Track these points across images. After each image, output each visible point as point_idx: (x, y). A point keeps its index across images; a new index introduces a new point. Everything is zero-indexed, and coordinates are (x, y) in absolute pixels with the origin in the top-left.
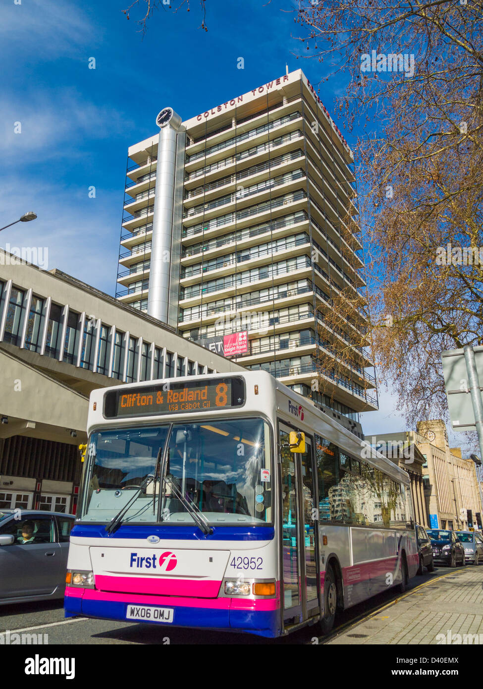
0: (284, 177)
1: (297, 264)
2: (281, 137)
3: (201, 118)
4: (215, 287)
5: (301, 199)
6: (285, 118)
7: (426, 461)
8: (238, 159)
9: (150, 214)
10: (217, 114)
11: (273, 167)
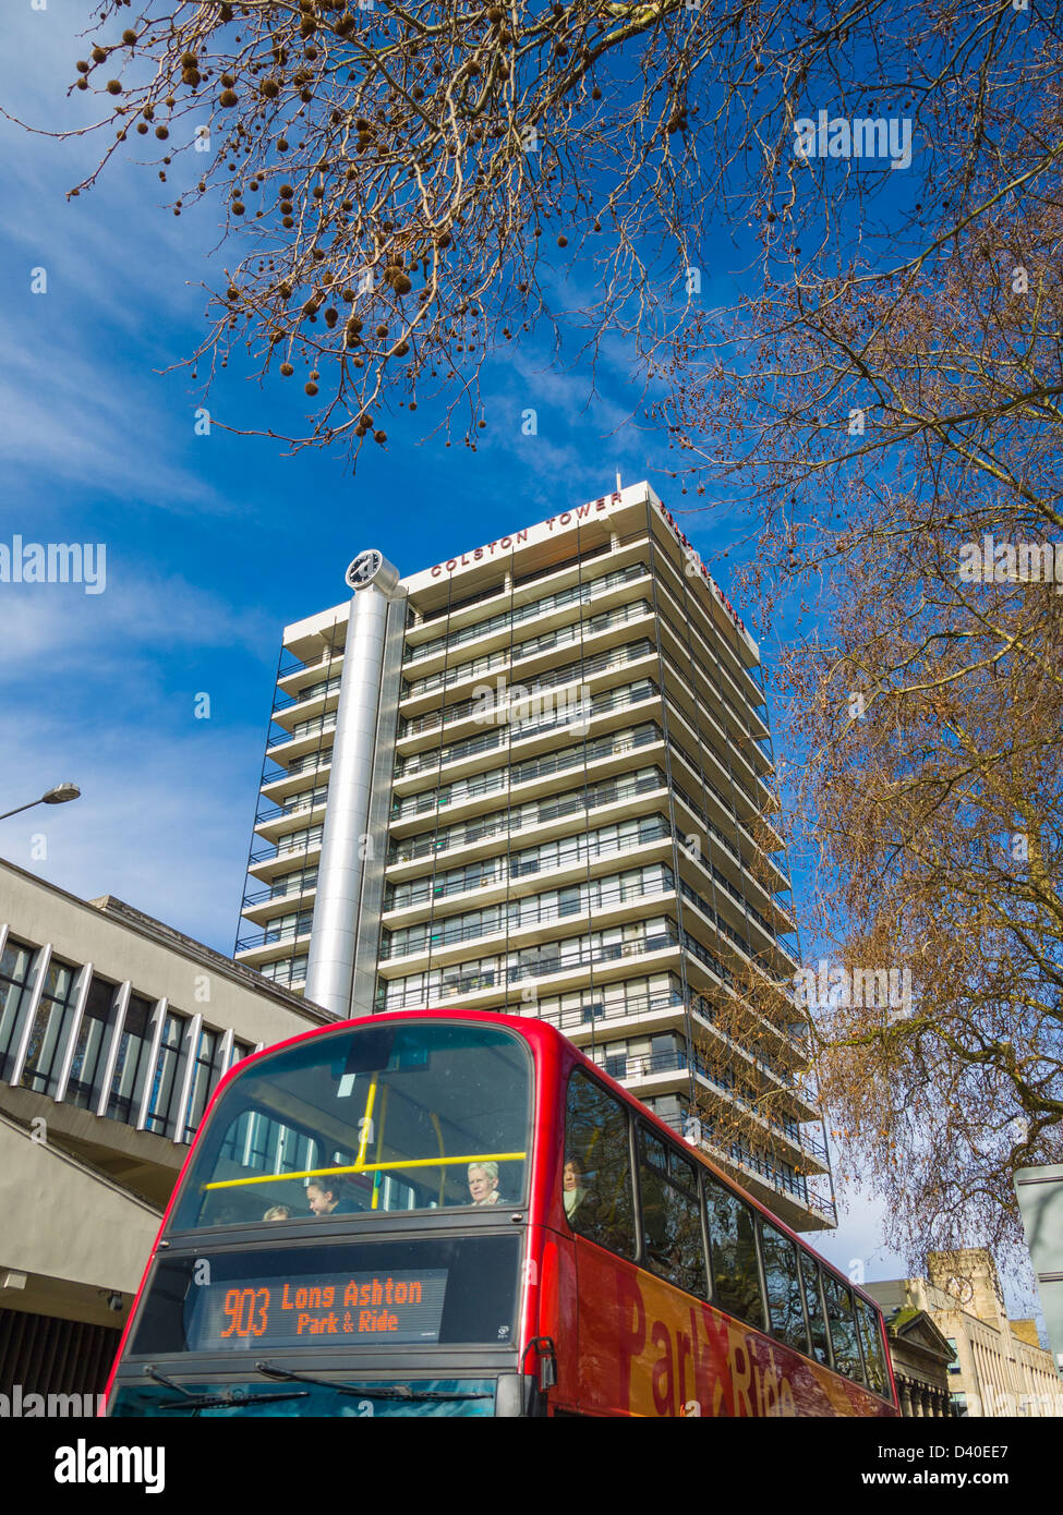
0: (614, 696)
1: (642, 884)
2: (608, 613)
3: (439, 572)
4: (460, 932)
5: (651, 741)
6: (616, 575)
7: (955, 1356)
8: (517, 656)
9: (322, 768)
10: (474, 565)
11: (589, 673)
